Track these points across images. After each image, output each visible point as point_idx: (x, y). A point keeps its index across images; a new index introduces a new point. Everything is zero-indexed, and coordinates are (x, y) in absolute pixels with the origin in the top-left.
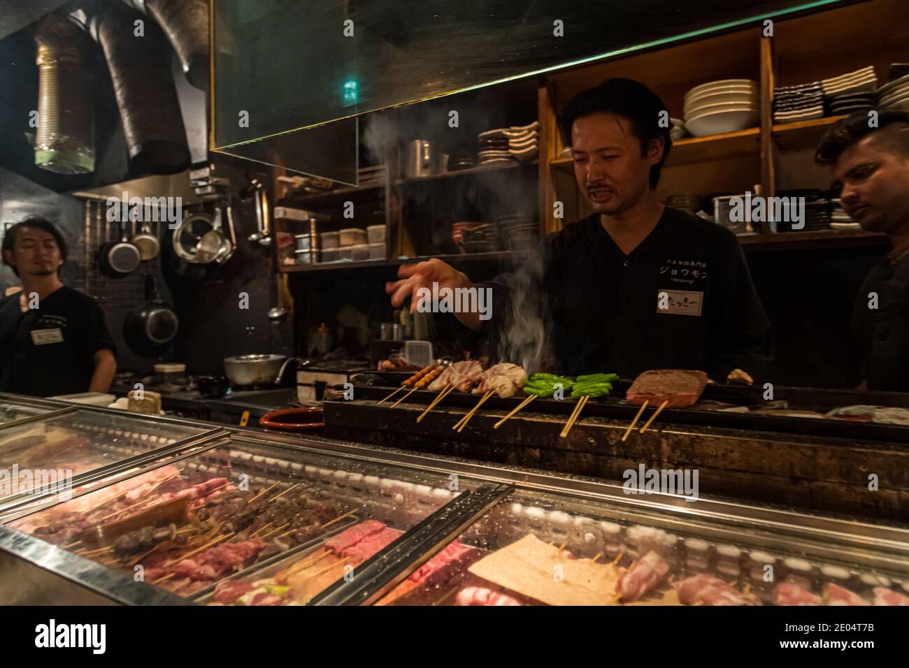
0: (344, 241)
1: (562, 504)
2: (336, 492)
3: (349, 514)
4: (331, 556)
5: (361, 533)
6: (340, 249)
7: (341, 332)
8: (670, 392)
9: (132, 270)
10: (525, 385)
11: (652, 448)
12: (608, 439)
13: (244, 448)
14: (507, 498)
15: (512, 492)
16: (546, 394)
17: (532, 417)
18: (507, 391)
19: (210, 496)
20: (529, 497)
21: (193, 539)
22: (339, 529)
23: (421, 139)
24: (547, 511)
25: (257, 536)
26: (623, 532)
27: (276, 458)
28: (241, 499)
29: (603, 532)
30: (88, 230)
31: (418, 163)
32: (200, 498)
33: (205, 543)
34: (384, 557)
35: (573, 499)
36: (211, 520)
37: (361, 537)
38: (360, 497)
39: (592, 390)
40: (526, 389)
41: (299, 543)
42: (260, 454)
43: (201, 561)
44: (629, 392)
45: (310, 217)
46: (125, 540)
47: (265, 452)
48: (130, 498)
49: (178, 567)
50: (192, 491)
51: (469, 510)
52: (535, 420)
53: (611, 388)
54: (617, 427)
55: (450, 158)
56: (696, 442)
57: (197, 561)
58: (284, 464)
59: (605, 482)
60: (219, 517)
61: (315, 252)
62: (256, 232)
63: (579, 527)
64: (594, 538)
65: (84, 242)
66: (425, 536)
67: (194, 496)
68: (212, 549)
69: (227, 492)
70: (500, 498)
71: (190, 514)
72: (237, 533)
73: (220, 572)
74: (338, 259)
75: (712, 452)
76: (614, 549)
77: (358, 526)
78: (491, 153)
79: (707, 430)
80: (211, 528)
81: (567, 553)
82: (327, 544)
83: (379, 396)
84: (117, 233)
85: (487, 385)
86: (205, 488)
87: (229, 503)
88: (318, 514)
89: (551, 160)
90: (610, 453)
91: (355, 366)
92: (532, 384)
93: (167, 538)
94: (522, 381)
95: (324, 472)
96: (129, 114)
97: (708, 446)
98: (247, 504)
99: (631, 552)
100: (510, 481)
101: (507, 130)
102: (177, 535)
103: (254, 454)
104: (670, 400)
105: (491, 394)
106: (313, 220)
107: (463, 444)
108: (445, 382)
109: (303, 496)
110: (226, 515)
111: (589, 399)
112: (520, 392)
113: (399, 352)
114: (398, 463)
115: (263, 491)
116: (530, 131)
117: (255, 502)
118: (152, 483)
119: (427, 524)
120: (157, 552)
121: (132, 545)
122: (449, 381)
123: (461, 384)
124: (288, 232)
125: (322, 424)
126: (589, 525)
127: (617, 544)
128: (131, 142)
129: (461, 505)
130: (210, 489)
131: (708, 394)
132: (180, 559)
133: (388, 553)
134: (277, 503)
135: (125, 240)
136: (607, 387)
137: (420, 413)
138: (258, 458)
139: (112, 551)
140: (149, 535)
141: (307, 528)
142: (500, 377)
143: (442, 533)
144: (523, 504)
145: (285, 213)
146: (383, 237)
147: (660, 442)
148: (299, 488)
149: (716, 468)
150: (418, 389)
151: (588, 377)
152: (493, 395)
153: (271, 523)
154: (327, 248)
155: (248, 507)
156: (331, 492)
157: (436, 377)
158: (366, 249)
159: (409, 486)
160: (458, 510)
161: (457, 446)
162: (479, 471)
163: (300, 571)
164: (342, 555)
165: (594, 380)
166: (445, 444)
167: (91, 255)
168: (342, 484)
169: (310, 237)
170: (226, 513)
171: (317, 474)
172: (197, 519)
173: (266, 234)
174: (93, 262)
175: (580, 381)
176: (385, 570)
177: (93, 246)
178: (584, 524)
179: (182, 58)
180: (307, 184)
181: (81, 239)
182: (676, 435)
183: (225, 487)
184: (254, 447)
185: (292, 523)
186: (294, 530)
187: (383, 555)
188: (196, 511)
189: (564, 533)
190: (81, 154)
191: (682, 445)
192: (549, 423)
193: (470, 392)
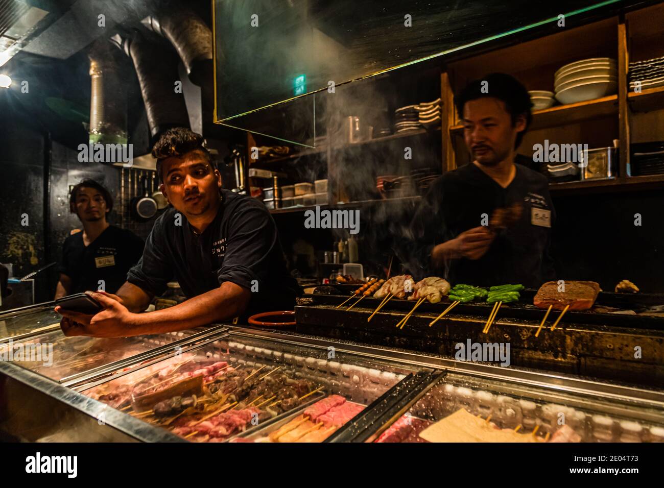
0: (297, 192)
1: (488, 386)
2: (307, 373)
3: (318, 390)
4: (308, 421)
5: (329, 405)
6: (295, 198)
7: (295, 258)
8: (570, 299)
9: (152, 216)
10: (449, 294)
11: (558, 343)
12: (521, 335)
13: (238, 340)
14: (442, 380)
15: (446, 375)
16: (466, 300)
17: (457, 318)
18: (436, 298)
19: (216, 375)
20: (460, 379)
21: (208, 406)
22: (311, 401)
23: (353, 115)
24: (474, 391)
25: (253, 405)
26: (538, 409)
27: (263, 348)
28: (238, 377)
29: (521, 409)
30: (123, 189)
31: (351, 134)
32: (210, 376)
33: (216, 409)
34: (355, 424)
35: (495, 382)
36: (220, 392)
37: (329, 408)
38: (326, 378)
39: (505, 297)
40: (450, 296)
41: (284, 411)
42: (250, 345)
43: (216, 423)
44: (535, 298)
45: (273, 176)
46: (161, 406)
47: (254, 343)
48: (161, 376)
49: (200, 427)
50: (204, 371)
51: (414, 389)
52: (459, 320)
53: (520, 295)
54: (527, 326)
55: (373, 129)
56: (596, 338)
57: (213, 423)
58: (268, 352)
59: (520, 369)
60: (224, 391)
61: (277, 200)
62: (235, 187)
63: (501, 404)
64: (514, 412)
65: (120, 198)
66: (384, 408)
67: (205, 375)
68: (222, 414)
69: (229, 372)
70: (437, 380)
71: (204, 388)
72: (238, 403)
73: (230, 431)
74: (294, 205)
75: (610, 346)
76: (531, 422)
77: (326, 399)
78: (405, 123)
79: (604, 328)
80: (220, 398)
81: (492, 424)
82: (305, 412)
83: (337, 302)
84: (142, 191)
85: (420, 293)
86: (212, 369)
87: (230, 380)
88: (296, 390)
89: (451, 127)
90: (522, 346)
91: (308, 282)
92: (456, 293)
93: (191, 405)
94: (447, 290)
95: (298, 358)
96: (150, 106)
97: (606, 341)
98: (243, 382)
99: (546, 425)
100: (443, 367)
101: (417, 106)
102: (197, 403)
103: (246, 345)
104: (571, 305)
105: (423, 300)
106: (275, 177)
107: (402, 339)
108: (386, 292)
109: (284, 376)
110: (230, 389)
111: (502, 304)
112: (445, 299)
113: (338, 272)
114: (355, 352)
115: (254, 372)
116: (435, 105)
117: (249, 380)
118: (175, 365)
119: (384, 399)
120: (185, 415)
121: (166, 409)
122: (389, 291)
123: (399, 293)
124: (257, 186)
125: (295, 323)
126: (511, 403)
127: (533, 418)
128: (152, 125)
129: (407, 385)
130: (215, 370)
131: (601, 300)
132: (201, 420)
133: (358, 421)
134: (265, 380)
135: (147, 195)
136: (516, 295)
137: (369, 315)
138: (249, 348)
139: (153, 413)
140: (178, 403)
141: (289, 400)
142: (429, 287)
143: (396, 406)
144: (454, 385)
145: (256, 173)
146: (326, 188)
147: (565, 338)
148: (280, 370)
149: (614, 359)
150: (366, 297)
151: (500, 287)
152: (425, 301)
153: (262, 396)
154: (285, 197)
155: (245, 383)
156: (304, 374)
157: (379, 288)
158: (314, 198)
159: (363, 370)
160: (405, 388)
161: (397, 340)
162: (418, 359)
163: (287, 432)
164: (317, 421)
165: (505, 290)
166: (388, 338)
167: (124, 206)
168: (312, 368)
169: (274, 190)
170: (229, 388)
171: (293, 359)
172: (209, 391)
173: (242, 189)
174: (126, 211)
175: (494, 290)
176: (357, 434)
177: (126, 200)
178: (505, 402)
179: (186, 64)
180: (271, 151)
181: (118, 195)
182: (578, 332)
183: (226, 369)
184: (245, 340)
185: (277, 396)
186: (280, 401)
187: (353, 422)
188: (208, 386)
189: (488, 408)
190: (119, 136)
191: (584, 340)
192: (471, 322)
193: (406, 299)
